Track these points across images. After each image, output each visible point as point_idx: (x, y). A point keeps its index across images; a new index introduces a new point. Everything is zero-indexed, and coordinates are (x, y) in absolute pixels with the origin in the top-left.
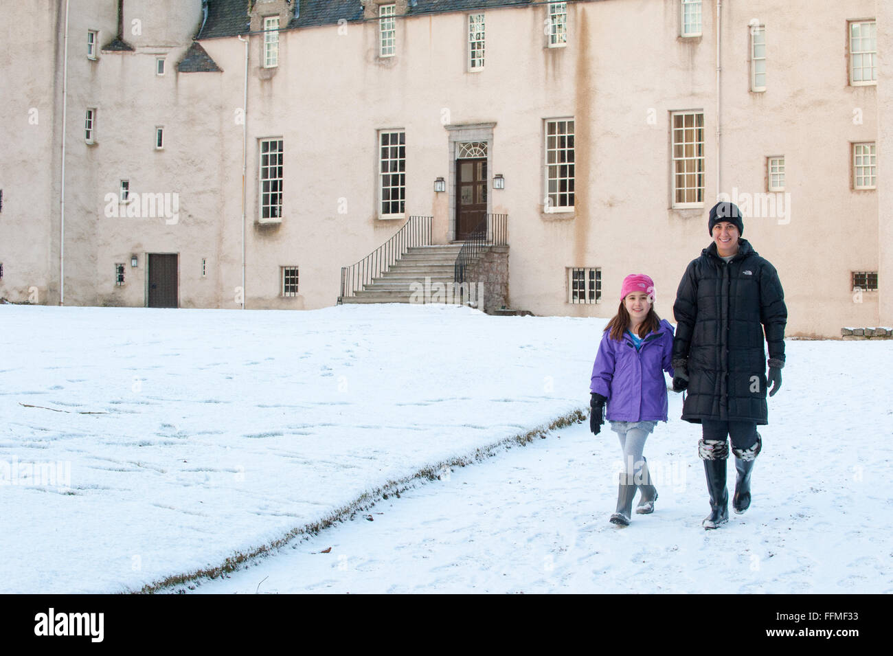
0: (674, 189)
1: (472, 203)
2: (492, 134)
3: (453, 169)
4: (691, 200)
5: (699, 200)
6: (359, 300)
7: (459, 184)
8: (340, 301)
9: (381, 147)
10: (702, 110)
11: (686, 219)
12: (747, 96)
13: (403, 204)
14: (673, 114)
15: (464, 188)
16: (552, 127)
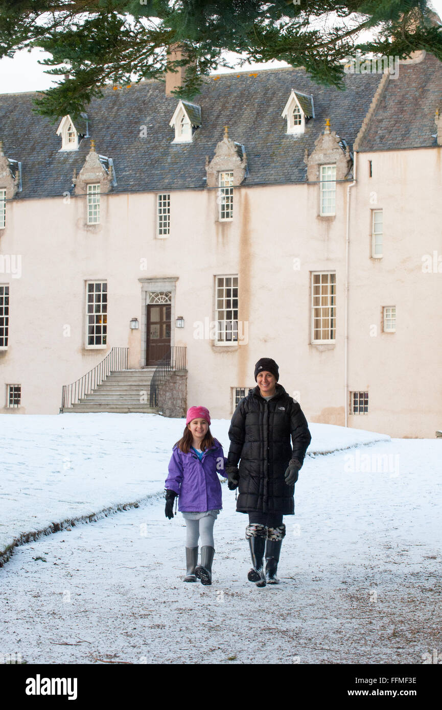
0: (313, 329)
1: (159, 337)
2: (175, 286)
3: (144, 312)
4: (324, 338)
5: (332, 338)
6: (76, 410)
7: (149, 324)
8: (62, 411)
9: (88, 293)
10: (335, 271)
11: (322, 352)
12: (369, 262)
13: (105, 337)
14: (313, 274)
15: (152, 326)
16: (221, 282)
